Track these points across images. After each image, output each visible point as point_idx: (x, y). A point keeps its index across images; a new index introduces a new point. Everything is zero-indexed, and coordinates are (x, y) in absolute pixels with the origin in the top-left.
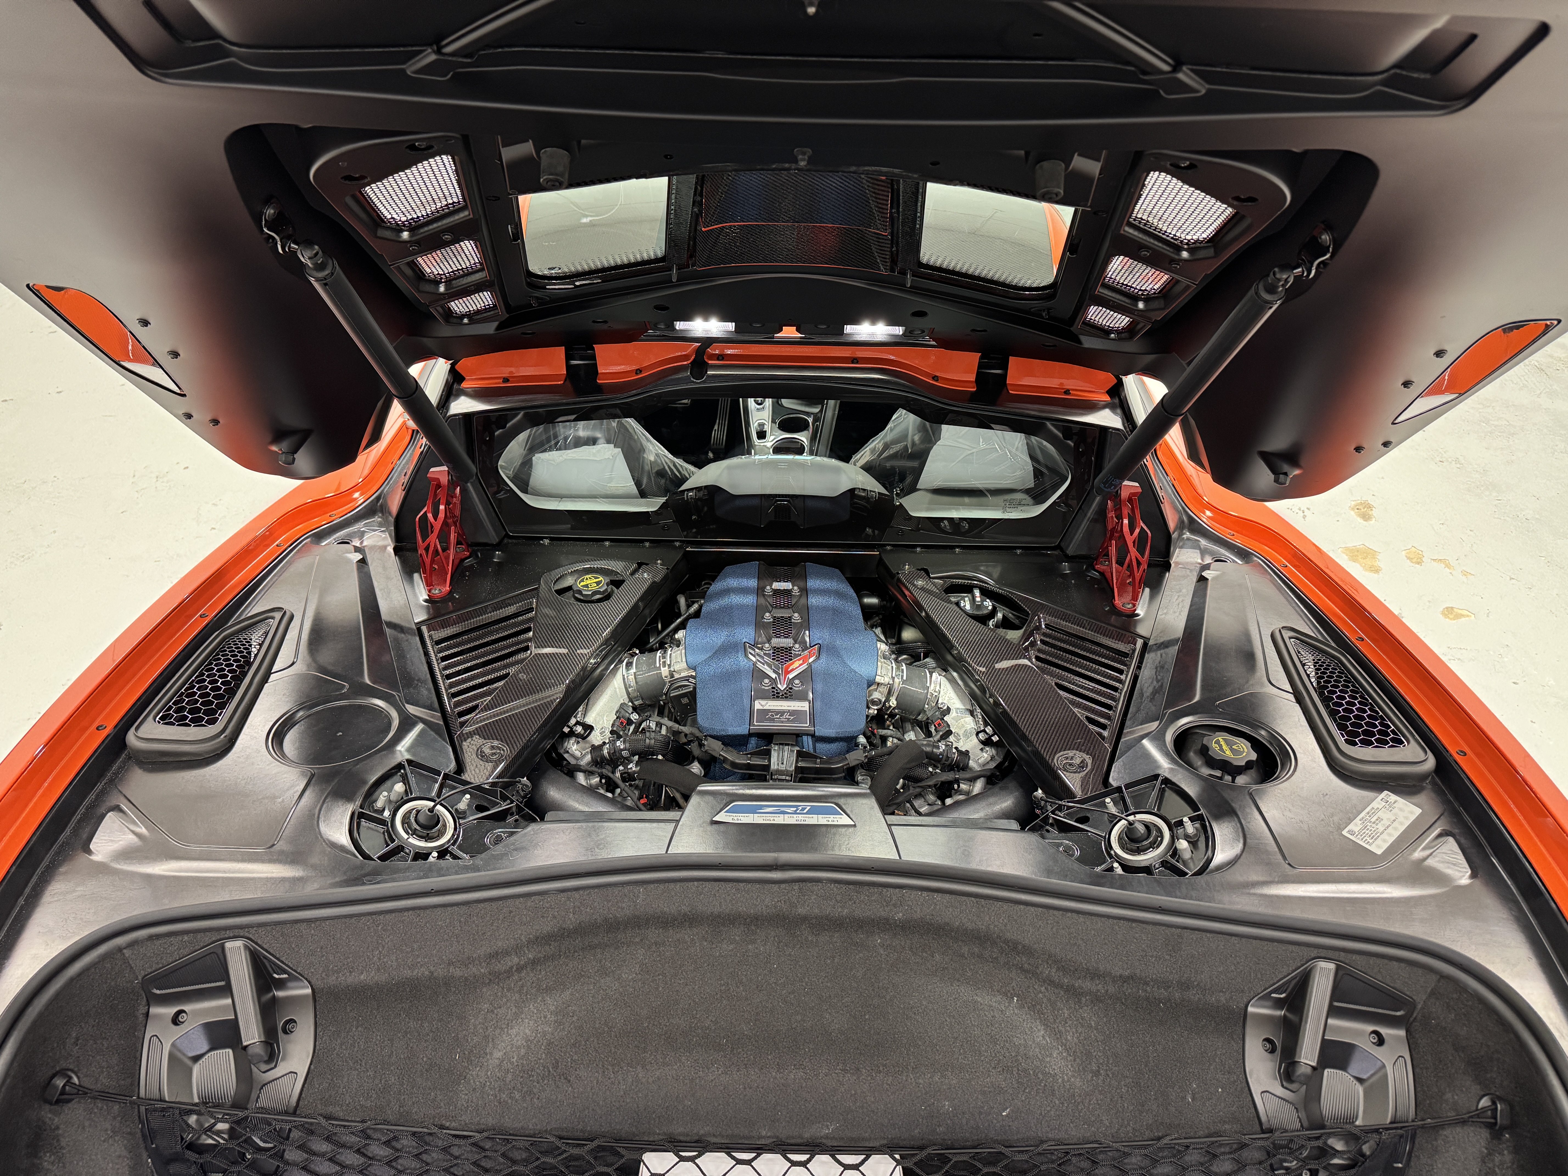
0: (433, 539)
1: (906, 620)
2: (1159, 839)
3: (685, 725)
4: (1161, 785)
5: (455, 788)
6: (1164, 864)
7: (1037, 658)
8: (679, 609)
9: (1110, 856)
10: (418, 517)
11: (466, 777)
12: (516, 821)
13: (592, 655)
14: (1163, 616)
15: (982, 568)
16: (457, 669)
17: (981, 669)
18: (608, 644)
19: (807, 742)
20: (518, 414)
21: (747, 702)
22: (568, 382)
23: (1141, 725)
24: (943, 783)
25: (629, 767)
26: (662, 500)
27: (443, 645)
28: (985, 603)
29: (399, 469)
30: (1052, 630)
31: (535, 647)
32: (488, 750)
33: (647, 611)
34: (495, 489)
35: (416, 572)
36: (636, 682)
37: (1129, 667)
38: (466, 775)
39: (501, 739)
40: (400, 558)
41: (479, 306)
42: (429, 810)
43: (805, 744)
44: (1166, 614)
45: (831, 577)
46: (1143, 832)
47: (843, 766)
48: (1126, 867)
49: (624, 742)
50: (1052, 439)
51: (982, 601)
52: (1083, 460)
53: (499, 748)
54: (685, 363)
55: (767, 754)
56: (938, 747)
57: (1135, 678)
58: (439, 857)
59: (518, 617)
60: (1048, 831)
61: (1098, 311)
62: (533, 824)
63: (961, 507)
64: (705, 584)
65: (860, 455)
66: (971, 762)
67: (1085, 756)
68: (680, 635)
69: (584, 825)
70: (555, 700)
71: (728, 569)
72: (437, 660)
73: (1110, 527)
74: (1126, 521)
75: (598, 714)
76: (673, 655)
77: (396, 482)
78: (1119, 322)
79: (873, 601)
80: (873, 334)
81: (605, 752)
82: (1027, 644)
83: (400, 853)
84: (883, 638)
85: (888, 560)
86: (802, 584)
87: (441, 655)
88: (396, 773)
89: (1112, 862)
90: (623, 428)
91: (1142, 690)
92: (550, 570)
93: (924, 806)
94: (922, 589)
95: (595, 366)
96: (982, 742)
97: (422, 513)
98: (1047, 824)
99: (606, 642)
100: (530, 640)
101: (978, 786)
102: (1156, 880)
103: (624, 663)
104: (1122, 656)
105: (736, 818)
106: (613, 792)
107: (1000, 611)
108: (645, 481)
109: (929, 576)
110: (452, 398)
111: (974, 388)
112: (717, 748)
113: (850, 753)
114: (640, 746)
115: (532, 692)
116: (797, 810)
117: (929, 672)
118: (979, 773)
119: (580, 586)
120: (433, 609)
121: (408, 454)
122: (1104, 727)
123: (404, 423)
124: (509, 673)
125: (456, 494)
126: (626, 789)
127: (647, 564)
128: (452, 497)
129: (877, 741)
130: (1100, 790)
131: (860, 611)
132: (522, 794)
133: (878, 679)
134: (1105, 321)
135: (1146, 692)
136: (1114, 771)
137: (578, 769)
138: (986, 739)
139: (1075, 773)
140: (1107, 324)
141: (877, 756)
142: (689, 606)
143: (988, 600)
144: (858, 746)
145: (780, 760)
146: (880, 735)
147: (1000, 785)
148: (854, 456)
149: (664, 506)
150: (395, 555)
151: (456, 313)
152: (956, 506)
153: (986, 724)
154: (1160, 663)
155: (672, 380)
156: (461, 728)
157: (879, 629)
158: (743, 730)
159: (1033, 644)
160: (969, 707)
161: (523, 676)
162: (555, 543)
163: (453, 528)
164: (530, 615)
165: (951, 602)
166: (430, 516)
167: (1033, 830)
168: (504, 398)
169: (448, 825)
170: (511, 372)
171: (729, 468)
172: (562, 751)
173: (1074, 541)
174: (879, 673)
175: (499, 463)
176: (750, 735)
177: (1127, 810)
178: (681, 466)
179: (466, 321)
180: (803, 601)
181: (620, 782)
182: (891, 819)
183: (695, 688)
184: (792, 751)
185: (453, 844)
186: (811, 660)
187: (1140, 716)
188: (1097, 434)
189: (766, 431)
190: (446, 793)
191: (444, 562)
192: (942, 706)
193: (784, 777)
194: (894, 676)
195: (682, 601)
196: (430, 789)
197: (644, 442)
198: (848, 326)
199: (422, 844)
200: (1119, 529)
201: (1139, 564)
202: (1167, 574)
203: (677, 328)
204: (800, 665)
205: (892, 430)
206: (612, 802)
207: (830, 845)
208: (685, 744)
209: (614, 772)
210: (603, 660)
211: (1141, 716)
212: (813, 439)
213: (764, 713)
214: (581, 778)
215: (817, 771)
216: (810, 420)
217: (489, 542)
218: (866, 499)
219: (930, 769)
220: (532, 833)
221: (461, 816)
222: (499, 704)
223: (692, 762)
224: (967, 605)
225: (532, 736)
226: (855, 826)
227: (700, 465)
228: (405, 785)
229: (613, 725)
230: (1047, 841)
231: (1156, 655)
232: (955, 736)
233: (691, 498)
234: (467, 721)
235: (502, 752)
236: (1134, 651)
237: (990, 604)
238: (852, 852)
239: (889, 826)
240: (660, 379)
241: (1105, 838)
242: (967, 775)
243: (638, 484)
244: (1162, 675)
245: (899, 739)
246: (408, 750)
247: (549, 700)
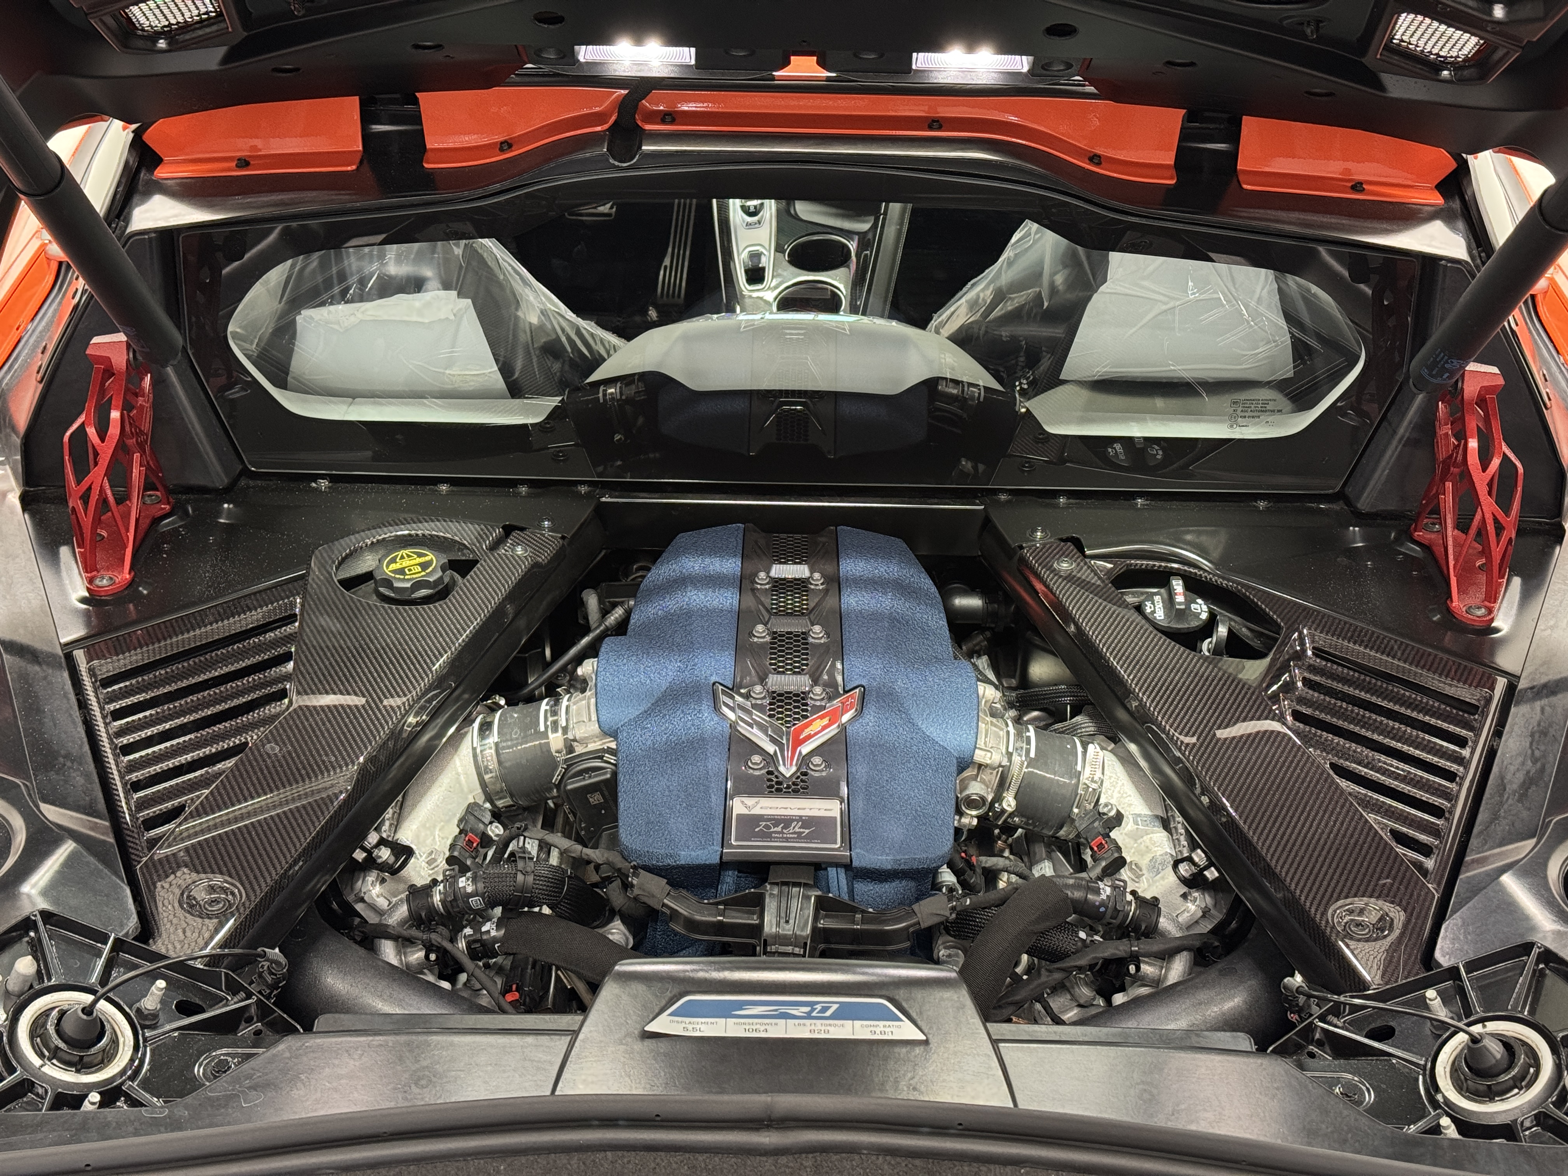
0: (97, 476)
1: (1037, 641)
2: (1532, 1070)
3: (595, 847)
4: (1537, 964)
5: (136, 967)
6: (1542, 1119)
7: (1297, 715)
8: (586, 618)
9: (1435, 1105)
10: (68, 433)
11: (158, 946)
12: (258, 1033)
13: (411, 707)
14: (1549, 631)
15: (1189, 537)
16: (143, 734)
17: (1187, 740)
18: (445, 685)
19: (838, 880)
20: (269, 231)
21: (716, 800)
22: (366, 168)
23: (1501, 845)
24: (1107, 962)
25: (484, 929)
26: (553, 402)
27: (116, 687)
28: (1193, 606)
29: (32, 341)
30: (1327, 660)
31: (299, 693)
32: (203, 895)
33: (522, 623)
34: (222, 380)
35: (64, 544)
36: (500, 763)
37: (1478, 733)
38: (159, 942)
39: (228, 870)
40: (33, 516)
41: (187, 15)
42: (83, 1010)
43: (833, 884)
44: (1552, 628)
45: (885, 554)
46: (1498, 1056)
47: (906, 928)
48: (1466, 1126)
49: (475, 879)
50: (1329, 281)
51: (1189, 602)
52: (1391, 323)
53: (224, 890)
54: (599, 129)
55: (757, 903)
56: (1097, 891)
57: (1491, 755)
58: (102, 1104)
59: (265, 632)
60: (1312, 1055)
61: (1416, 23)
62: (290, 1038)
63: (1148, 416)
64: (638, 570)
65: (948, 312)
66: (1162, 920)
67: (1387, 906)
68: (586, 668)
69: (391, 1039)
70: (336, 796)
71: (683, 538)
72: (104, 717)
73: (1442, 455)
74: (1473, 444)
75: (424, 826)
76: (573, 708)
77: (26, 365)
78: (1458, 46)
79: (973, 602)
80: (970, 71)
81: (437, 899)
82: (1275, 688)
83: (25, 1095)
84: (991, 676)
85: (999, 521)
86: (830, 569)
87: (112, 707)
88: (20, 938)
89: (1439, 1116)
90: (476, 260)
91: (1502, 778)
92: (331, 538)
93: (1071, 1009)
94: (1070, 578)
95: (420, 135)
96: (1184, 881)
97: (75, 426)
98: (1311, 1042)
99: (440, 682)
100: (287, 677)
101: (1177, 969)
102: (1523, 1151)
103: (476, 725)
104: (1464, 711)
105: (690, 1027)
106: (453, 980)
107: (1223, 623)
108: (519, 364)
109: (1082, 552)
110: (136, 198)
111: (1171, 178)
112: (657, 892)
113: (922, 902)
114: (505, 888)
115: (291, 780)
116: (813, 1010)
117: (1082, 742)
118: (1178, 943)
119: (388, 570)
120: (97, 617)
121: (49, 310)
122: (1426, 850)
123: (42, 248)
124: (246, 743)
125: (142, 389)
126: (478, 973)
127: (522, 529)
128: (136, 395)
129: (976, 879)
130: (1417, 974)
131: (944, 623)
132: (269, 979)
133: (980, 756)
134: (1430, 44)
135: (1511, 782)
136: (1445, 938)
137: (383, 932)
138: (1193, 875)
139: (1367, 940)
140: (1435, 51)
141: (974, 908)
142: (605, 613)
143: (1199, 601)
144: (940, 890)
145: (783, 915)
146: (984, 869)
147: (1219, 966)
148: (935, 316)
149: (555, 414)
150: (24, 510)
151: (143, 30)
152: (1138, 414)
153: (1193, 846)
154: (1539, 725)
155: (572, 162)
156: (150, 850)
157: (985, 658)
158: (709, 855)
159: (1289, 687)
160: (1161, 812)
161: (273, 749)
162: (341, 485)
163: (137, 456)
164: (289, 629)
165: (1126, 605)
166: (91, 431)
167: (1281, 1052)
168: (239, 199)
169: (121, 1040)
170: (254, 148)
171: (686, 338)
172: (351, 898)
173: (1372, 483)
174: (981, 743)
175: (231, 328)
176: (724, 865)
177: (1468, 1012)
178: (592, 335)
179: (162, 44)
180: (831, 602)
181: (466, 961)
182: (999, 1029)
183: (615, 774)
184: (807, 898)
185: (132, 1078)
186: (845, 718)
187: (1499, 829)
188: (1418, 273)
189: (763, 269)
190: (118, 976)
191: (120, 523)
192: (1105, 810)
193: (789, 949)
194: (1010, 750)
195: (592, 601)
196: (87, 970)
197: (518, 286)
198: (921, 55)
199: (69, 1077)
200: (1460, 458)
201: (1499, 528)
202: (1558, 549)
203: (581, 59)
204: (824, 728)
205: (1010, 263)
206: (451, 997)
207: (876, 1080)
208: (596, 885)
209: (453, 940)
210: (433, 716)
211: (1502, 827)
212: (858, 282)
213: (750, 822)
214: (388, 951)
215: (856, 937)
216: (853, 246)
217: (209, 485)
218: (961, 401)
219: (1082, 935)
220: (287, 1055)
221: (148, 1023)
222: (225, 803)
223: (610, 920)
224: (1157, 609)
225: (290, 867)
226: (926, 1042)
227: (628, 333)
228: (38, 961)
229: (452, 847)
230: (1309, 1074)
231: (1532, 709)
232: (1131, 869)
233: (613, 399)
234: (161, 838)
235: (230, 897)
236: (1489, 700)
237: (1205, 608)
238: (921, 1093)
239: (995, 1042)
240: (548, 160)
241: (1424, 1069)
242: (1156, 946)
243: (506, 370)
244: (1542, 748)
245: (1020, 876)
246: (45, 893)
247: (324, 795)
